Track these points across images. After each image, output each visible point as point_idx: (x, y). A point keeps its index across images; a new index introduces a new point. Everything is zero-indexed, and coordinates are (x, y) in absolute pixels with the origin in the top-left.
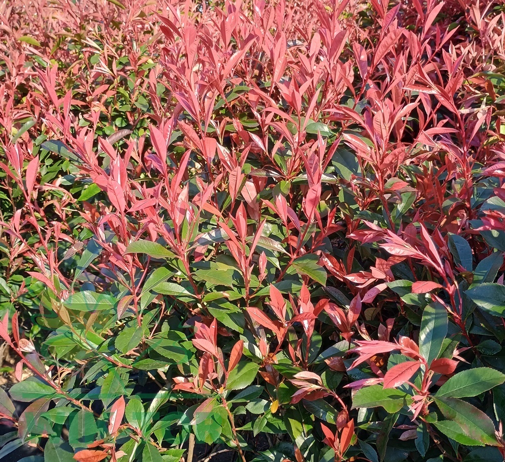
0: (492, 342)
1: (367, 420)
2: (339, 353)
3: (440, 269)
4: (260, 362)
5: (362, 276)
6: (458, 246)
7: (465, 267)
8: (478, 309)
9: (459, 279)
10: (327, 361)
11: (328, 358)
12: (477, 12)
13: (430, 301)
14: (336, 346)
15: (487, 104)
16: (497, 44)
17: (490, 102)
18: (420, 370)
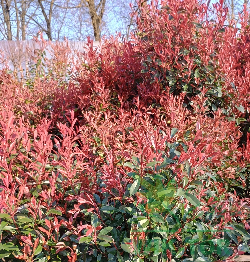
0: (109, 221)
1: (79, 252)
2: (67, 236)
3: (94, 205)
4: (42, 245)
5: (73, 211)
6: (96, 197)
7: (99, 203)
8: (104, 213)
9: (98, 206)
10: (64, 239)
11: (64, 238)
12: (87, 116)
13: (92, 214)
14: (66, 233)
15: (95, 147)
16: (95, 126)
17: (96, 146)
18: (93, 231)
